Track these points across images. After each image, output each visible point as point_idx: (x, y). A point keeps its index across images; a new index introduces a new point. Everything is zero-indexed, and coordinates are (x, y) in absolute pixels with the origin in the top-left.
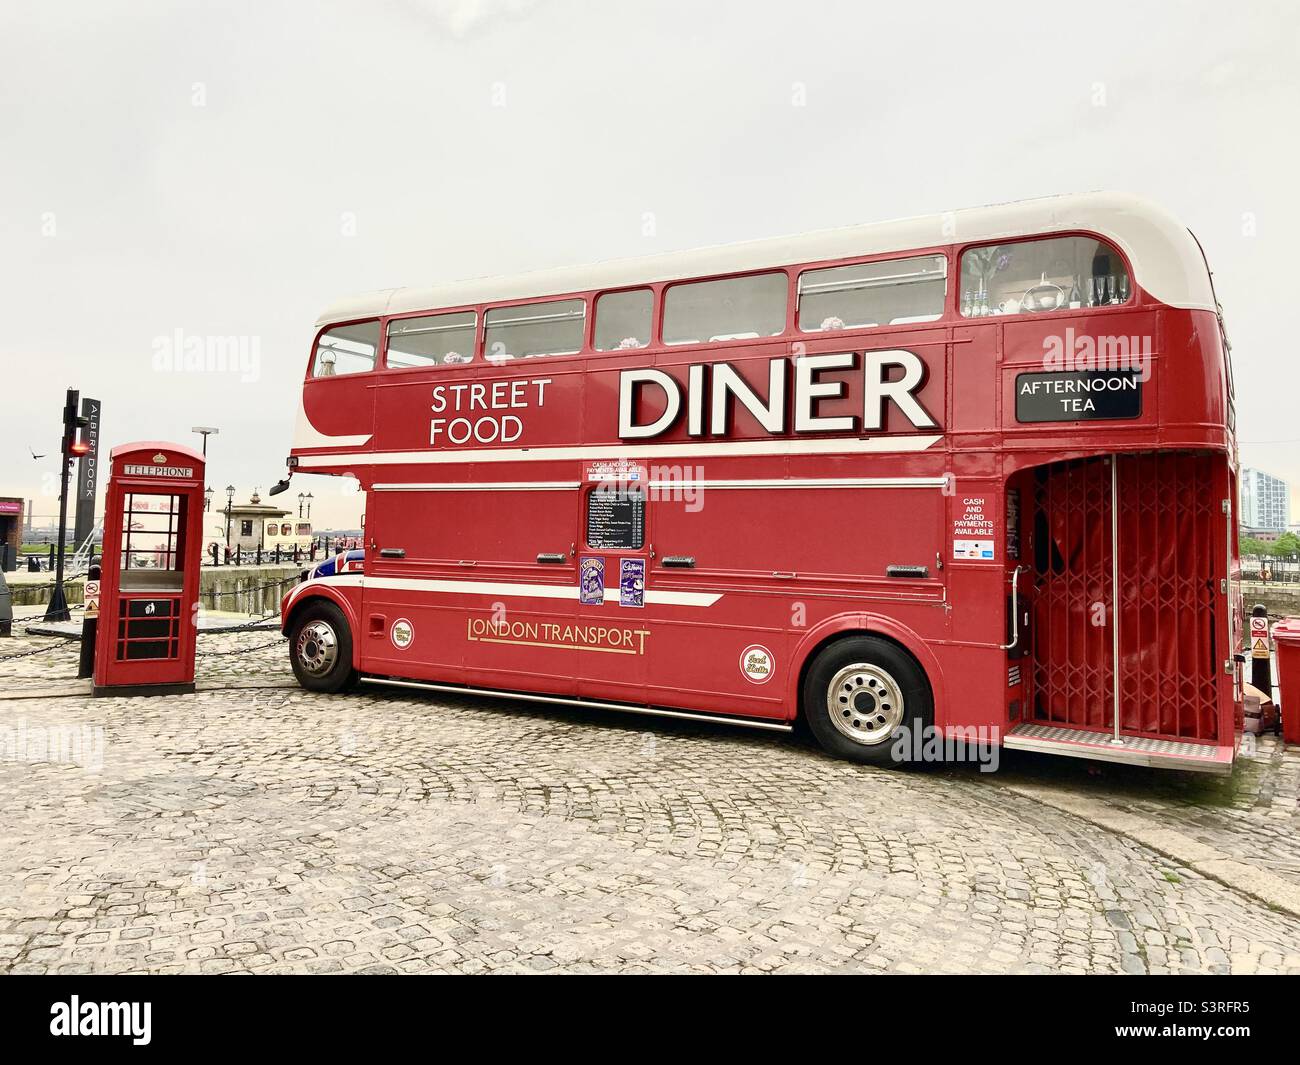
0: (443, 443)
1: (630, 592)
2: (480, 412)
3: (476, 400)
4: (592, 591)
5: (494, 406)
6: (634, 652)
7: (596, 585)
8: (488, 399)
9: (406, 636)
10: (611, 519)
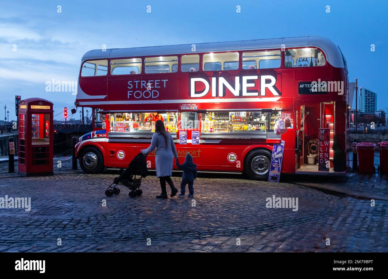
0: (132, 98)
1: (195, 140)
4: (183, 140)
6: (196, 157)
7: (184, 139)
9: (122, 155)
10: (188, 120)
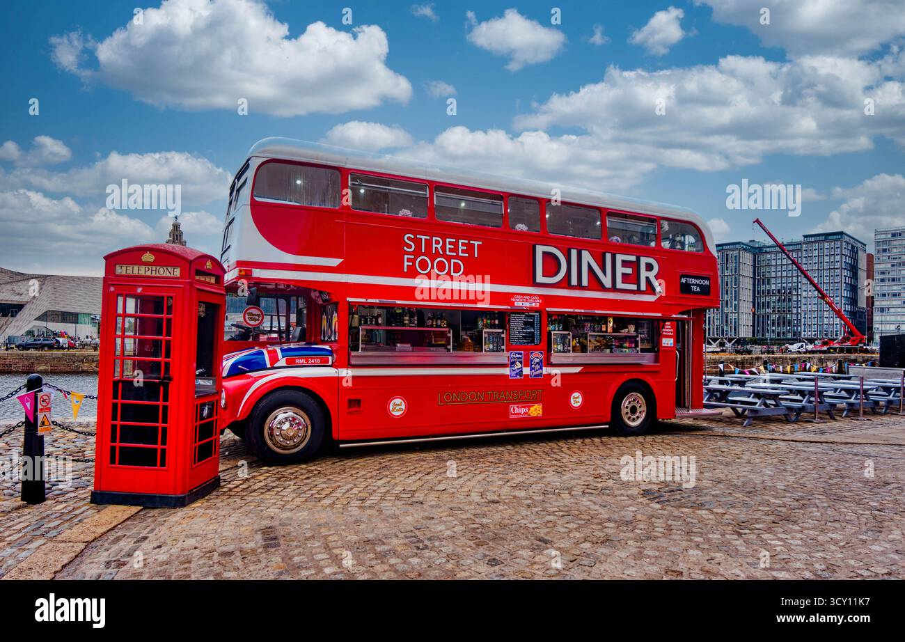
2: (437, 255)
3: (436, 248)
5: (448, 253)
8: (444, 247)
10: (523, 328)
